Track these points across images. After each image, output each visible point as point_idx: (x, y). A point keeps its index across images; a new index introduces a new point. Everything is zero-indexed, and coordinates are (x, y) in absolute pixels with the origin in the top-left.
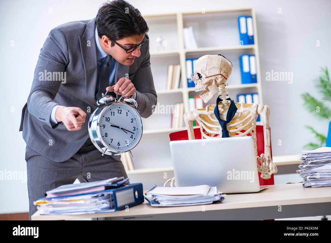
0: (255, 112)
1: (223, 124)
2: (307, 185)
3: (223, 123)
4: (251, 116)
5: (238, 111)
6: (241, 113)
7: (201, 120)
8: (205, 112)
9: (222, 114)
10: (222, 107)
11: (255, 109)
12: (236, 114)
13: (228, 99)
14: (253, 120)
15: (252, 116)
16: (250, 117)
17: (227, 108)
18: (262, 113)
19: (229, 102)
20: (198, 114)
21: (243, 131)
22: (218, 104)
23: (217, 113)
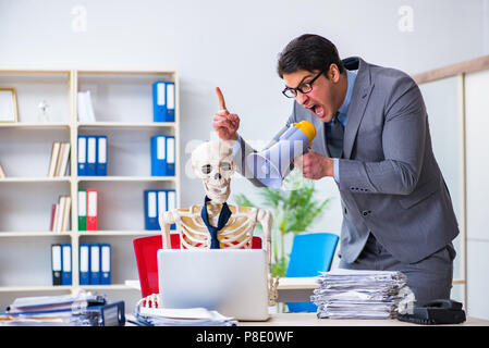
2: (323, 315)
21: (235, 243)
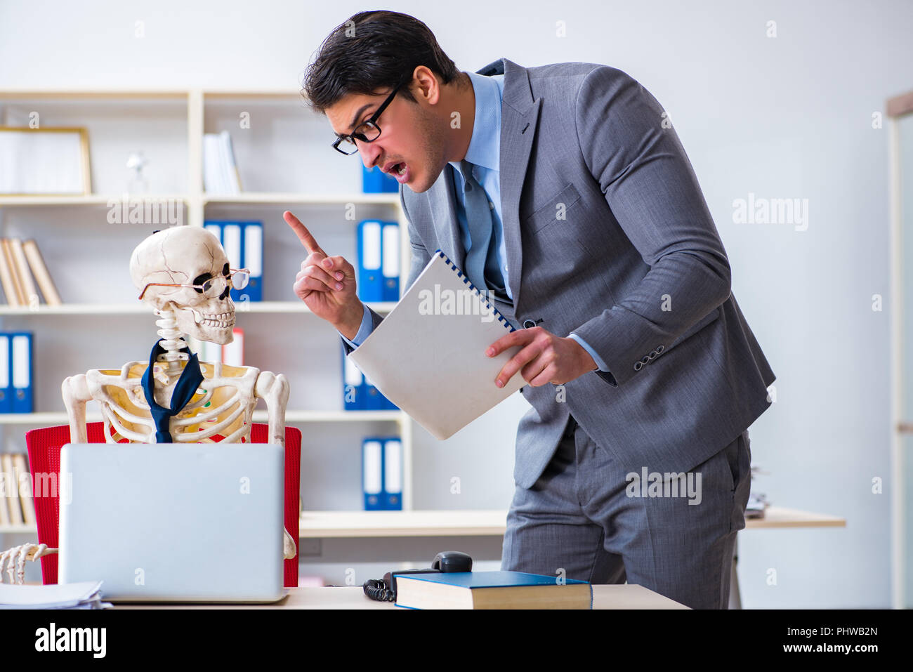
0: (248, 392)
1: (160, 417)
3: (160, 413)
4: (239, 400)
5: (203, 384)
6: (213, 390)
7: (107, 401)
8: (118, 381)
9: (161, 390)
10: (166, 368)
11: (251, 383)
12: (199, 391)
13: (182, 350)
14: (244, 410)
15: (241, 402)
16: (237, 404)
17: (176, 373)
18: (269, 395)
19: (186, 357)
20: (99, 386)
21: (217, 438)
22: (156, 361)
23: (150, 385)
